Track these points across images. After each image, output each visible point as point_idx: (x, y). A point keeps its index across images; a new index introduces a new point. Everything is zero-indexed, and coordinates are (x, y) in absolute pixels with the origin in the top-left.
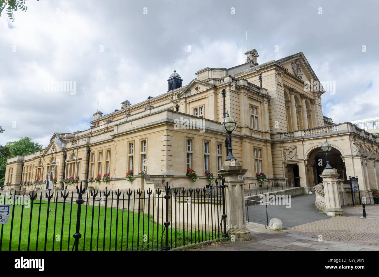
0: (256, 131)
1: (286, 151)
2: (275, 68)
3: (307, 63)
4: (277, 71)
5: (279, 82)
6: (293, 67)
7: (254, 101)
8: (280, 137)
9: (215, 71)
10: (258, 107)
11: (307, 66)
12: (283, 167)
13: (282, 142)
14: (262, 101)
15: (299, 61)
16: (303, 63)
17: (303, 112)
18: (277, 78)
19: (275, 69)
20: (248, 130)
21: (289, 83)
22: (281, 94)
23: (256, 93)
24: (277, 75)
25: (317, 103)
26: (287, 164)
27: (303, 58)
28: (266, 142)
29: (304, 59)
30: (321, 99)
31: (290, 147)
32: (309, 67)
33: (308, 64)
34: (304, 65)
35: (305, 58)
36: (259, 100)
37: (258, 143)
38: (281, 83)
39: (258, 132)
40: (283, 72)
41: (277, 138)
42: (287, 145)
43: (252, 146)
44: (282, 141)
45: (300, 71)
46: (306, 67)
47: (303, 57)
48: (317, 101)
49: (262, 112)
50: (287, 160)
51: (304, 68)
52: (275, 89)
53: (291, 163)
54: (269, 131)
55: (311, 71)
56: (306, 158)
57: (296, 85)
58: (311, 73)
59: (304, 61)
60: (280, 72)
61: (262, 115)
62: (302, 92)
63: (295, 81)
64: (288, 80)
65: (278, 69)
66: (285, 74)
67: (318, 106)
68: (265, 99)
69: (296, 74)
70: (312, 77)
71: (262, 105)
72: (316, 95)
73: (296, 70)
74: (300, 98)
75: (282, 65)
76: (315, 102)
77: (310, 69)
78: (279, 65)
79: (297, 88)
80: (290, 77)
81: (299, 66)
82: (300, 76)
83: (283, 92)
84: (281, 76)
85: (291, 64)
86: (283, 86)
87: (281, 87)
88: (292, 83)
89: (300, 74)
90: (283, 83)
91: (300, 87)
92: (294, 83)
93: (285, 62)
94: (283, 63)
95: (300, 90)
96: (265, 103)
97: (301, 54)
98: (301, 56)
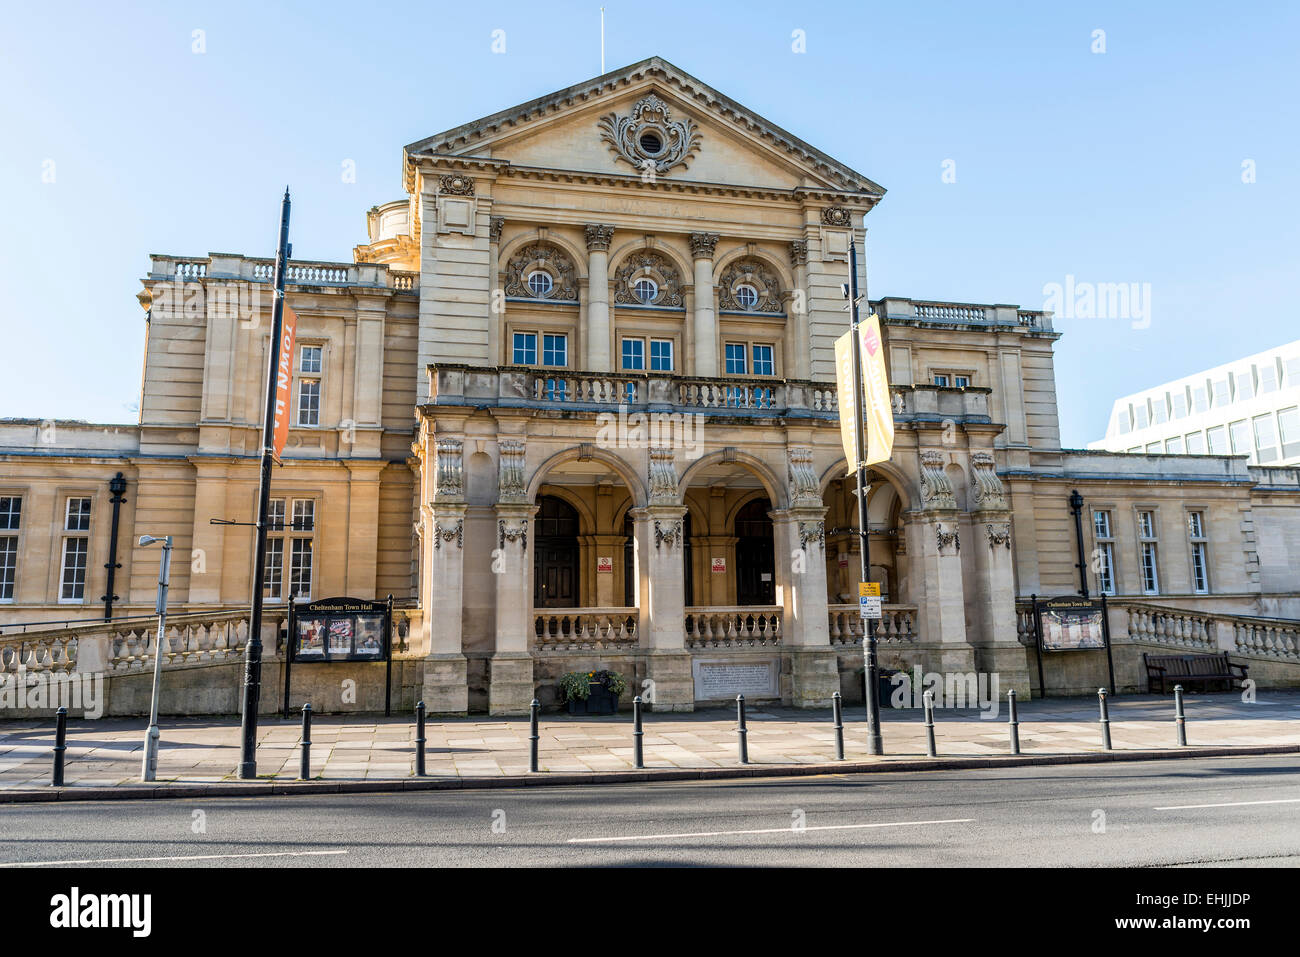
2: (419, 172)
3: (705, 93)
4: (439, 179)
5: (447, 225)
6: (608, 133)
10: (328, 340)
11: (716, 104)
14: (350, 315)
15: (659, 98)
17: (694, 312)
18: (437, 210)
19: (424, 175)
22: (460, 270)
23: (297, 290)
24: (436, 196)
25: (811, 256)
27: (675, 81)
28: (345, 466)
29: (684, 82)
32: (725, 107)
35: (685, 74)
36: (326, 314)
37: (295, 476)
38: (465, 226)
39: (310, 435)
40: (488, 175)
45: (676, 138)
47: (671, 74)
48: (812, 245)
49: (349, 356)
51: (707, 120)
54: (378, 425)
57: (632, 205)
58: (756, 128)
59: (688, 89)
60: (458, 183)
61: (348, 365)
62: (682, 227)
63: (612, 191)
64: (558, 196)
65: (446, 172)
66: (519, 181)
67: (823, 269)
68: (364, 305)
69: (635, 158)
70: (767, 145)
71: (350, 329)
72: (813, 217)
73: (627, 143)
74: (680, 254)
75: (487, 147)
76: (804, 252)
77: (738, 115)
78: (435, 159)
79: (639, 219)
80: (562, 185)
81: (666, 120)
82: (670, 161)
83: (484, 258)
84: (473, 194)
85: (600, 121)
86: (486, 232)
87: (466, 239)
88: (594, 202)
89: (670, 152)
90: (486, 220)
91: (669, 209)
92: (608, 203)
93: (508, 132)
94: (491, 138)
95: (667, 222)
96: (362, 320)
97: (656, 66)
98: (661, 73)
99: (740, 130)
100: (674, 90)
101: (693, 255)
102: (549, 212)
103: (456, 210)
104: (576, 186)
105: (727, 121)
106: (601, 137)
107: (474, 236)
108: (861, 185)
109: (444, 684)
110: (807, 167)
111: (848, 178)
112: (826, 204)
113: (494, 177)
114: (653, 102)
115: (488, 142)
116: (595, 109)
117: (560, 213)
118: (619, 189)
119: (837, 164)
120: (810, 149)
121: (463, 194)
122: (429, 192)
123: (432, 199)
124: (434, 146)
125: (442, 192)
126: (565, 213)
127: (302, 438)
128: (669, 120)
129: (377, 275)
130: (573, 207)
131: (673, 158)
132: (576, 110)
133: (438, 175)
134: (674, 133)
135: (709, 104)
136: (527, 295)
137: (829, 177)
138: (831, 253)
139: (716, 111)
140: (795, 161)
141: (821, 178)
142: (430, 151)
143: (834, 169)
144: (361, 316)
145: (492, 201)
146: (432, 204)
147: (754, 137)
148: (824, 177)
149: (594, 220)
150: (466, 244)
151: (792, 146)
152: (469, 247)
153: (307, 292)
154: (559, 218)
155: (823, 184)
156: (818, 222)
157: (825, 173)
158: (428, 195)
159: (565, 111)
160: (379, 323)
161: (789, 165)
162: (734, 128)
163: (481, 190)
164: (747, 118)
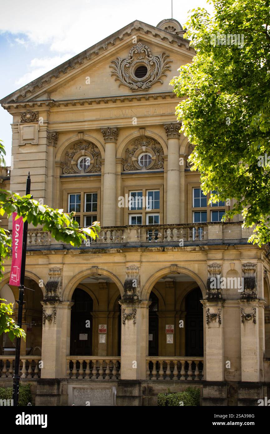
4: (20, 115)
6: (114, 71)
15: (145, 43)
18: (19, 132)
19: (13, 115)
24: (18, 125)
38: (33, 139)
40: (44, 108)
45: (153, 66)
57: (128, 112)
59: (157, 36)
60: (28, 116)
62: (158, 121)
64: (86, 114)
65: (22, 111)
66: (63, 108)
69: (130, 83)
73: (124, 75)
74: (160, 136)
75: (45, 92)
78: (16, 105)
80: (87, 106)
81: (149, 56)
82: (150, 81)
83: (43, 156)
84: (37, 121)
85: (110, 64)
86: (44, 141)
88: (106, 114)
89: (151, 76)
90: (44, 134)
92: (115, 113)
93: (55, 82)
94: (46, 87)
95: (149, 119)
97: (137, 26)
98: (139, 29)
100: (150, 38)
101: (167, 136)
103: (28, 131)
104: (95, 106)
106: (111, 73)
107: (38, 144)
113: (49, 109)
114: (139, 48)
115: (45, 89)
116: (106, 58)
117: (86, 123)
121: (32, 122)
122: (15, 123)
123: (17, 127)
124: (14, 98)
125: (22, 121)
128: (150, 56)
131: (152, 79)
132: (93, 61)
133: (19, 113)
134: (152, 64)
136: (75, 173)
142: (13, 101)
146: (17, 130)
149: (106, 124)
150: (34, 149)
152: (35, 151)
154: (86, 126)
158: (15, 125)
159: (86, 64)
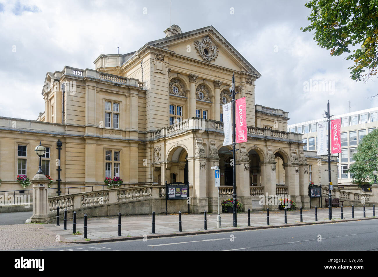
0: (111, 131)
1: (155, 152)
2: (149, 51)
3: (222, 39)
4: (155, 54)
5: (157, 69)
6: (196, 47)
7: (113, 95)
8: (150, 136)
9: (108, 59)
10: (121, 102)
11: (224, 43)
12: (151, 171)
13: (152, 142)
14: (128, 94)
15: (210, 38)
16: (217, 40)
17: (215, 104)
18: (154, 64)
19: (151, 53)
20: (94, 129)
21: (184, 69)
22: (162, 84)
23: (113, 85)
24: (154, 60)
25: (243, 91)
26: (156, 167)
27: (215, 34)
28: (129, 142)
29: (217, 35)
30: (255, 85)
31: (157, 147)
32: (227, 44)
33: (225, 40)
34: (220, 43)
35: (218, 33)
36: (121, 93)
37: (115, 144)
38: (162, 70)
39: (116, 131)
41: (149, 137)
42: (156, 145)
43: (102, 147)
44: (150, 141)
45: (213, 51)
46: (223, 46)
47: (214, 32)
48: (243, 88)
49: (128, 107)
50: (155, 162)
51: (221, 47)
52: (149, 78)
53: (158, 165)
54: (137, 130)
55: (233, 50)
56: (166, 160)
57: (202, 70)
58: (234, 52)
59: (218, 37)
60: (160, 56)
61: (127, 110)
62: (213, 78)
63: (197, 65)
64: (184, 65)
65: (157, 53)
66: (175, 58)
67: (245, 95)
68: (132, 92)
69: (203, 56)
70: (235, 57)
71: (128, 99)
72: (244, 80)
73: (201, 51)
74: (211, 86)
76: (241, 90)
77: (230, 47)
78: (155, 48)
79: (204, 75)
80: (186, 61)
82: (211, 58)
84: (164, 61)
85: (194, 43)
86: (167, 73)
87: (162, 75)
88: (192, 68)
89: (211, 56)
90: (167, 69)
91: (211, 73)
92: (196, 68)
93: (174, 42)
95: (210, 76)
96: (132, 96)
97: (211, 29)
98: (212, 31)
99: (229, 52)
100: (214, 37)
101: (214, 87)
102: (181, 69)
103: (160, 65)
104: (189, 62)
105: (226, 49)
106: (195, 48)
107: (164, 74)
108: (256, 73)
109: (203, 205)
110: (243, 66)
111: (253, 70)
112: (247, 77)
113: (169, 56)
114: (208, 40)
115: (168, 45)
116: (194, 39)
118: (199, 65)
119: (251, 66)
120: (246, 61)
121: (162, 60)
122: (152, 58)
123: (153, 61)
124: (155, 44)
125: (156, 59)
126: (186, 70)
127: (115, 132)
128: (212, 45)
129: (135, 83)
130: (187, 69)
132: (190, 38)
133: (155, 53)
134: (213, 50)
135: (223, 43)
136: (173, 94)
137: (248, 69)
138: (248, 91)
139: (224, 45)
140: (241, 63)
141: (246, 69)
142: (154, 45)
143: (250, 67)
144: (132, 95)
145: (168, 63)
146: (153, 62)
147: (232, 55)
148: (247, 69)
149: (194, 73)
150: (162, 76)
151: (242, 59)
152: (162, 77)
153: (116, 86)
154: (184, 71)
155: (247, 71)
156: (245, 82)
157: (248, 68)
158: (152, 59)
159: (188, 38)
160: (136, 98)
161: (239, 64)
162: (227, 51)
163: (166, 60)
164: (232, 49)
